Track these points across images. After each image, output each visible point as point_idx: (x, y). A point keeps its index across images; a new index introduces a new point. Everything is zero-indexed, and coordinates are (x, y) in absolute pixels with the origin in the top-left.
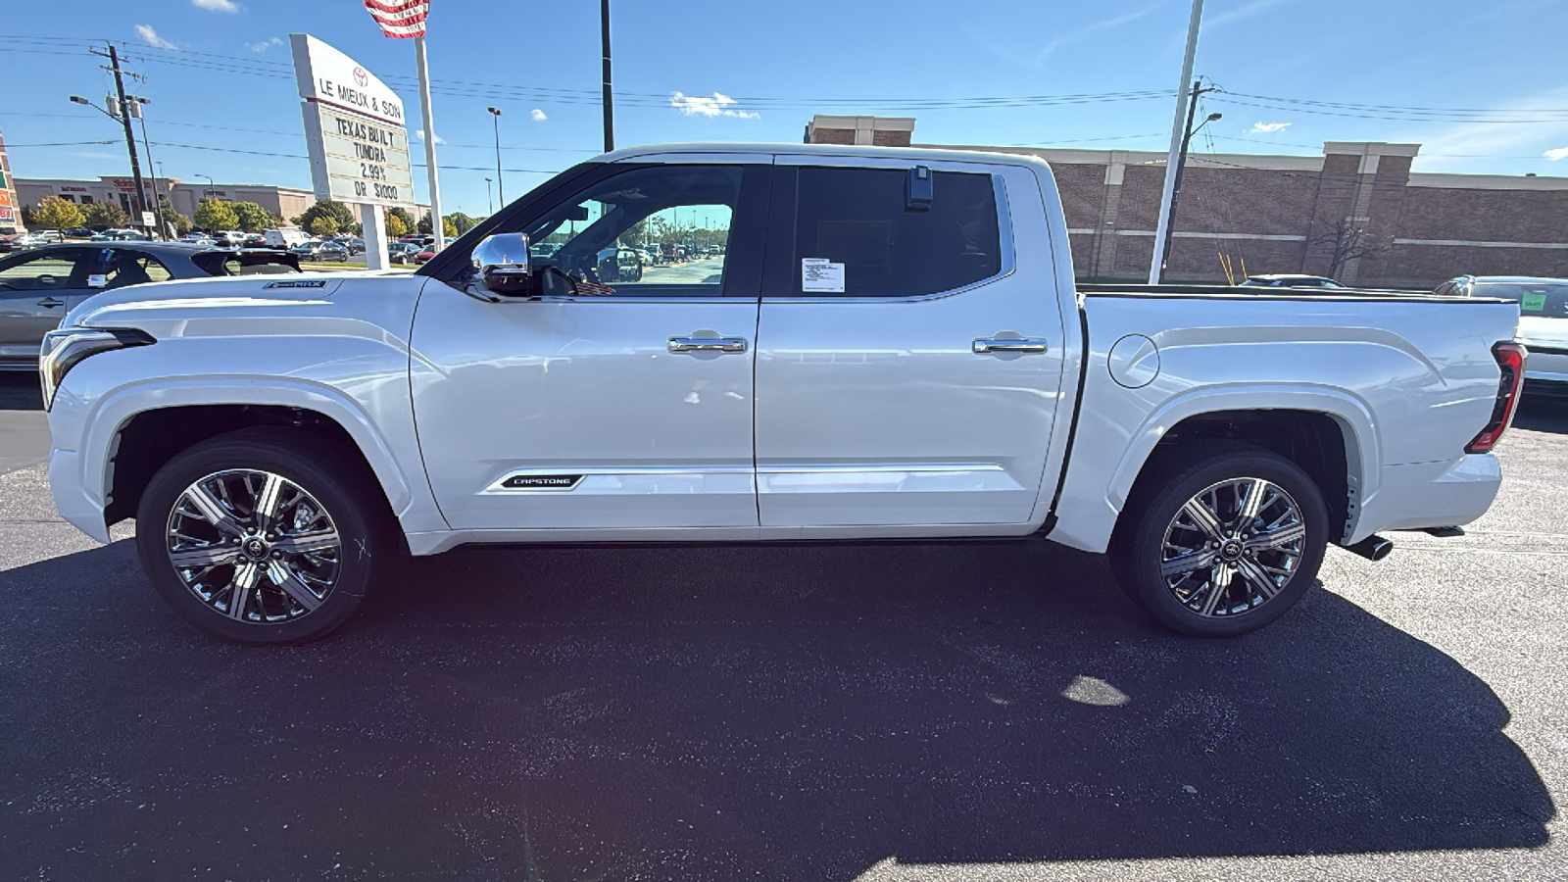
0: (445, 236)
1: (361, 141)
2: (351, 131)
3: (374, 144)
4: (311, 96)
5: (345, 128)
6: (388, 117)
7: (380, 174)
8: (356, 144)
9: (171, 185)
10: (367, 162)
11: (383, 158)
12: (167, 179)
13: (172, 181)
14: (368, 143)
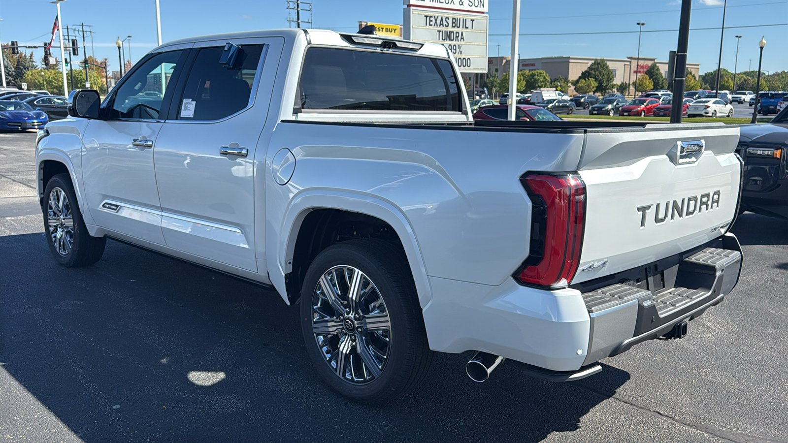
0: (517, 92)
1: (444, 29)
2: (436, 22)
3: (455, 30)
4: (408, 4)
5: (430, 21)
6: (473, 8)
7: (458, 50)
8: (439, 31)
9: (504, 61)
10: (447, 42)
11: (462, 38)
12: (503, 57)
13: (505, 58)
14: (450, 29)
